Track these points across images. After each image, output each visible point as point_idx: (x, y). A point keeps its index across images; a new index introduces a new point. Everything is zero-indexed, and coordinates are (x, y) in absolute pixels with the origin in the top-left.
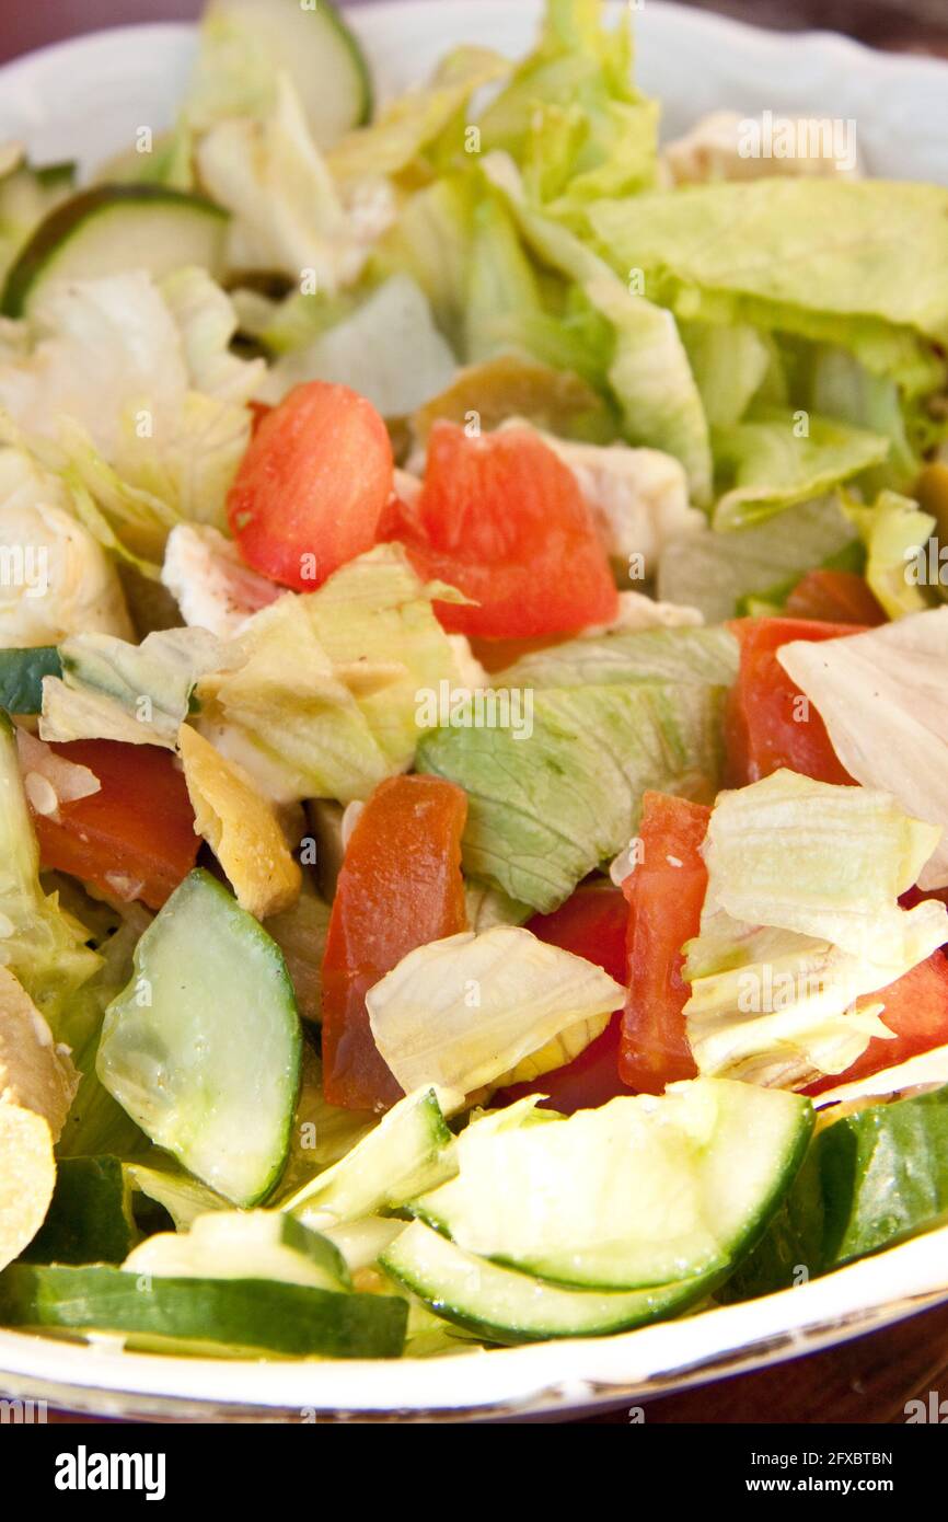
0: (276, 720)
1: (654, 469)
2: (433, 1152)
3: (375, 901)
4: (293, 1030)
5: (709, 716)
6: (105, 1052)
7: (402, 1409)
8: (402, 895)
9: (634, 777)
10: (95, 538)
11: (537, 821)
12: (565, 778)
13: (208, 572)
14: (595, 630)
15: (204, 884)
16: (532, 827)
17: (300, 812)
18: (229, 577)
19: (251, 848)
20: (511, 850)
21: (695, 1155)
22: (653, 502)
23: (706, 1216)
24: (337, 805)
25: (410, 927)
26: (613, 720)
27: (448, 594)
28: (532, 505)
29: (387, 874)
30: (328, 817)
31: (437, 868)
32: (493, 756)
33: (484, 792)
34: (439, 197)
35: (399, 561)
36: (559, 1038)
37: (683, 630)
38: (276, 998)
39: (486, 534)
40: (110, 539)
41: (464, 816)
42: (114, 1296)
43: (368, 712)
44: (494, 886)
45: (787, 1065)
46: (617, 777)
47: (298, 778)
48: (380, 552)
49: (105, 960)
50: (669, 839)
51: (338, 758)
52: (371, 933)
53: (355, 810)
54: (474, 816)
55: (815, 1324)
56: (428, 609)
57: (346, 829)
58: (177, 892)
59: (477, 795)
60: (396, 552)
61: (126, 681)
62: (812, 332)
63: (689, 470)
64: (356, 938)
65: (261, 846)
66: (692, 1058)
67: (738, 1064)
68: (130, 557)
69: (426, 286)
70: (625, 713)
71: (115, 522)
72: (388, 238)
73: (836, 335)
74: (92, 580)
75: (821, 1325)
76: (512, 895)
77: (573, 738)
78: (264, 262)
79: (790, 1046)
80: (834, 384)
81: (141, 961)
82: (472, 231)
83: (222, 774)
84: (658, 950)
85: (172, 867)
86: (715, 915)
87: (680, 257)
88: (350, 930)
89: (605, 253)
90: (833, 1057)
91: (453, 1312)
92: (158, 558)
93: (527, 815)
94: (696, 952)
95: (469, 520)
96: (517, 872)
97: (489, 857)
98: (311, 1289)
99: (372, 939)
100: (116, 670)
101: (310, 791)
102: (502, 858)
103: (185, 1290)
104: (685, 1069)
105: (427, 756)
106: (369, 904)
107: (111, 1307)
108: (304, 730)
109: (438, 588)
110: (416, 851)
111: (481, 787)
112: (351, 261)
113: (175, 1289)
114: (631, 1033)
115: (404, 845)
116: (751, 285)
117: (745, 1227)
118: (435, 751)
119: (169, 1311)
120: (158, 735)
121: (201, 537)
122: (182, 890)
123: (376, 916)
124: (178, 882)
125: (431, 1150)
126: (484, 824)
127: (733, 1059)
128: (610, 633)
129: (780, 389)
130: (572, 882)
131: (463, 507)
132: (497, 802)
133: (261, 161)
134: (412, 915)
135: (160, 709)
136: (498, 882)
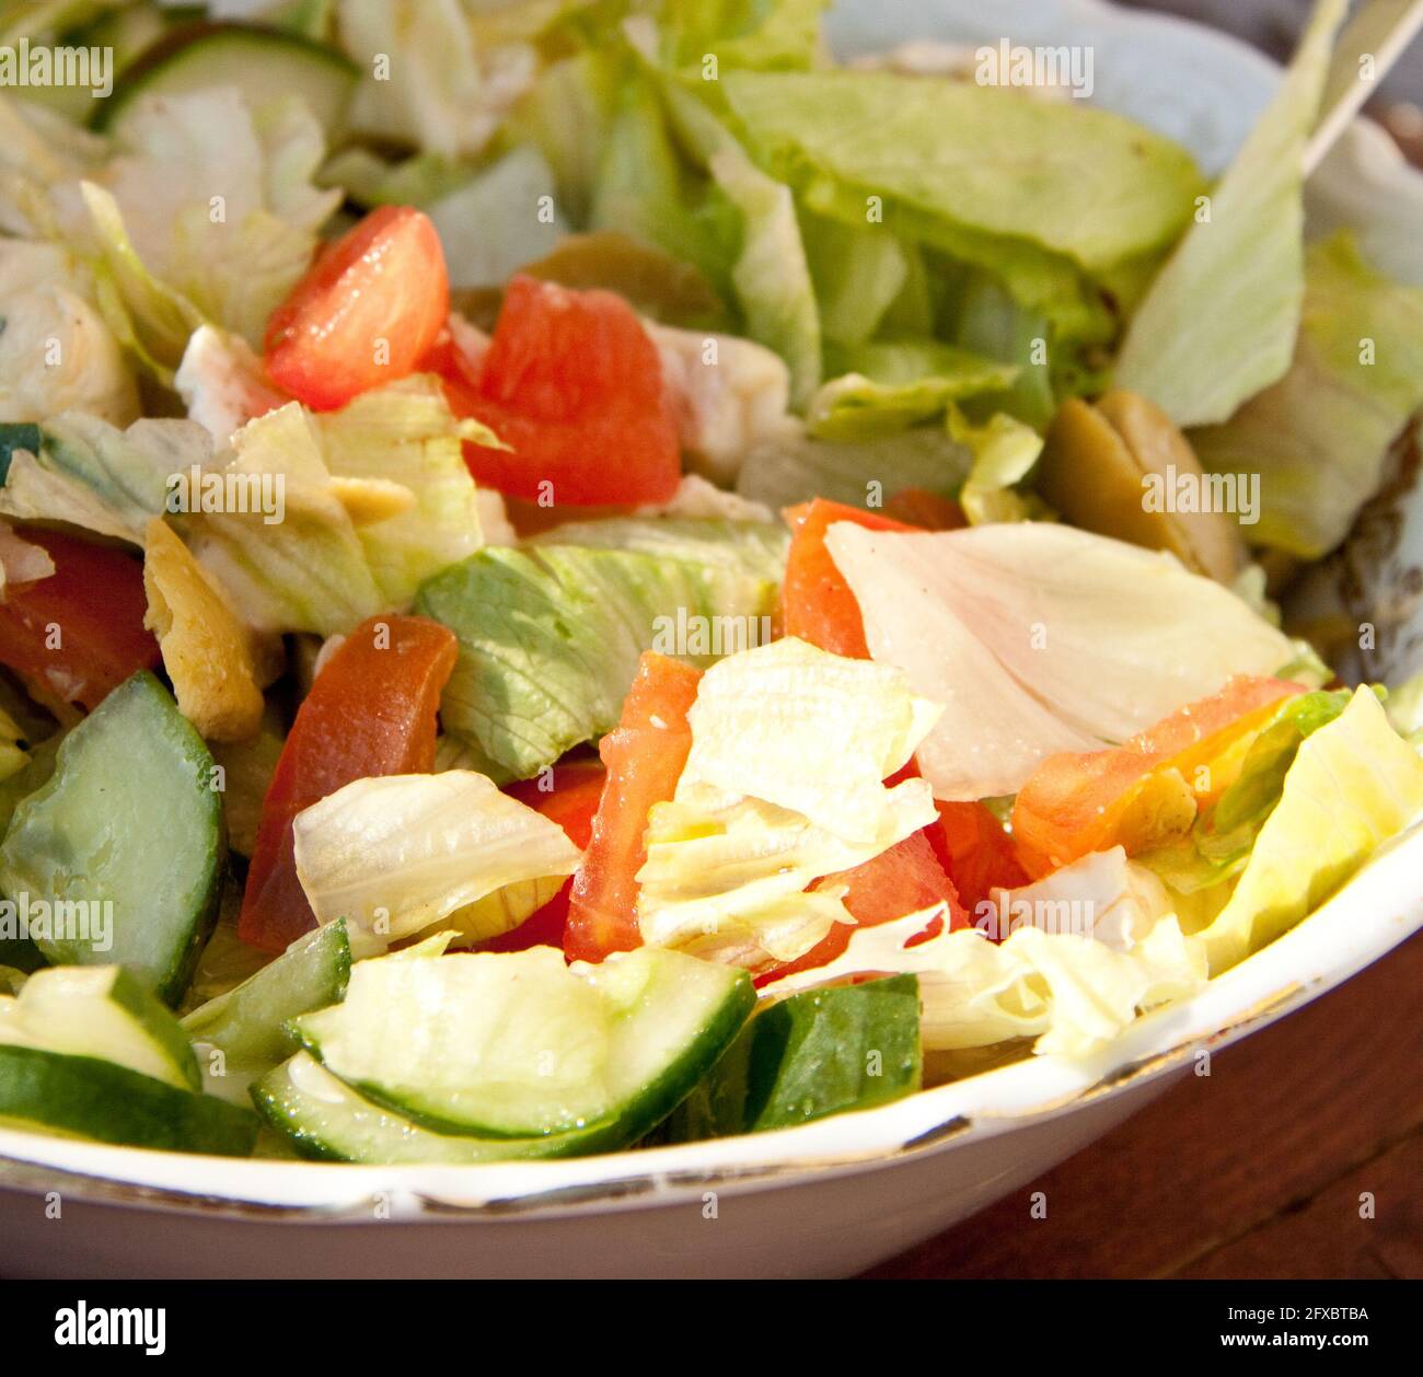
0: (263, 534)
1: (753, 363)
3: (334, 735)
4: (210, 847)
7: (214, 1197)
8: (364, 732)
10: (113, 333)
11: (532, 682)
12: (571, 642)
13: (227, 381)
14: (649, 509)
15: (145, 685)
16: (525, 687)
17: (279, 645)
18: (250, 393)
19: (201, 651)
20: (496, 708)
21: (615, 1017)
22: (747, 399)
23: (604, 1072)
25: (365, 765)
27: (481, 436)
29: (354, 711)
30: (307, 651)
31: (407, 709)
32: (496, 607)
35: (433, 393)
36: (502, 894)
37: (745, 523)
38: (198, 809)
39: (544, 394)
40: (128, 336)
41: (451, 664)
43: (369, 546)
44: (472, 743)
45: (740, 949)
47: (281, 604)
48: (413, 379)
49: (29, 759)
50: (658, 700)
51: (326, 587)
52: (323, 768)
53: (334, 643)
55: (684, 1172)
56: (457, 448)
57: (321, 661)
58: (116, 691)
59: (470, 646)
60: (431, 385)
61: (106, 468)
62: (961, 251)
64: (305, 769)
65: (214, 653)
66: (638, 931)
67: (688, 942)
68: (146, 358)
69: (555, 162)
71: (139, 326)
72: (520, 107)
73: (988, 259)
74: (100, 374)
75: (689, 1175)
76: (489, 755)
78: (390, 127)
79: (743, 925)
80: (985, 319)
82: (614, 111)
83: (186, 571)
85: (117, 665)
87: (815, 141)
88: (300, 758)
89: (739, 132)
90: (787, 941)
91: (313, 1144)
92: (174, 359)
93: (522, 673)
94: (662, 817)
96: (498, 731)
97: (471, 712)
98: (153, 1080)
99: (322, 773)
101: (292, 620)
102: (484, 714)
104: (628, 940)
105: (426, 602)
106: (328, 738)
108: (293, 550)
109: (470, 428)
110: (388, 689)
111: (477, 638)
112: (479, 129)
114: (578, 897)
115: (378, 681)
117: (645, 1088)
118: (438, 597)
120: (129, 529)
121: (227, 344)
122: (122, 690)
123: (332, 751)
124: (119, 681)
126: (473, 677)
127: (681, 935)
128: (663, 516)
130: (558, 751)
131: (527, 360)
132: (491, 656)
134: (370, 753)
135: (138, 502)
136: (477, 740)
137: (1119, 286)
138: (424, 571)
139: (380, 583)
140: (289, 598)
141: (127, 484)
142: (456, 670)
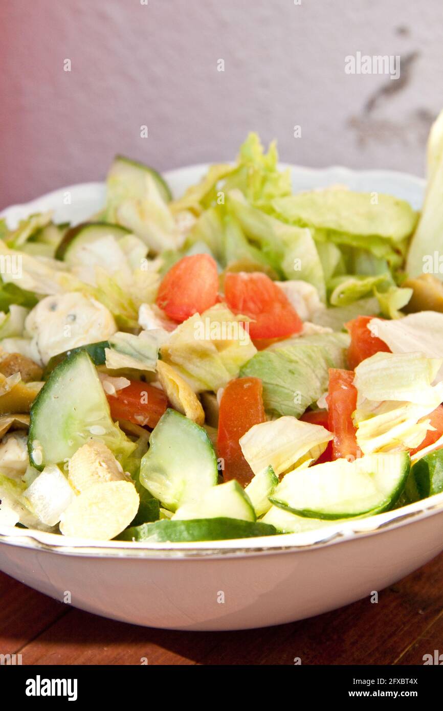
0: (190, 360)
1: (306, 288)
2: (272, 489)
5: (342, 357)
6: (142, 474)
9: (319, 376)
11: (288, 389)
12: (296, 376)
13: (155, 320)
14: (296, 335)
16: (286, 391)
18: (163, 322)
19: (189, 397)
20: (280, 400)
21: (372, 475)
22: (306, 299)
23: (378, 490)
24: (212, 393)
26: (310, 357)
28: (266, 297)
30: (211, 398)
32: (269, 369)
33: (267, 381)
34: (210, 215)
36: (310, 452)
37: (327, 334)
39: (251, 305)
42: (169, 530)
43: (223, 358)
44: (276, 413)
45: (400, 447)
46: (314, 377)
47: (199, 383)
48: (217, 306)
49: (137, 445)
50: (341, 381)
51: (213, 375)
52: (235, 427)
53: (220, 394)
54: (265, 390)
57: (218, 401)
59: (266, 383)
61: (134, 349)
62: (354, 244)
63: (319, 289)
65: (192, 397)
67: (379, 451)
70: (313, 354)
72: (193, 229)
73: (362, 244)
77: (297, 362)
79: (397, 440)
80: (363, 263)
81: (153, 441)
82: (224, 226)
84: (342, 419)
85: (159, 409)
86: (362, 404)
89: (279, 217)
90: (413, 442)
93: (283, 387)
94: (357, 415)
95: (245, 302)
96: (283, 407)
97: (272, 402)
98: (242, 521)
100: (130, 345)
101: (203, 388)
102: (277, 403)
103: (196, 524)
105: (244, 373)
107: (168, 534)
108: (199, 364)
109: (241, 317)
110: (247, 400)
111: (266, 379)
112: (180, 240)
113: (191, 524)
114: (337, 446)
116: (332, 226)
117: (394, 491)
118: (247, 371)
119: (191, 532)
120: (148, 367)
121: (152, 308)
122: (163, 417)
123: (235, 421)
124: (161, 414)
125: (271, 488)
126: (269, 392)
127: (377, 448)
128: (301, 336)
129: (343, 268)
130: (304, 408)
131: (242, 297)
132: (272, 384)
133: (142, 213)
135: (148, 358)
136: (277, 411)
137: (401, 247)
138: (240, 363)
139: (229, 370)
140: (200, 380)
141: (143, 353)
142: (263, 391)
